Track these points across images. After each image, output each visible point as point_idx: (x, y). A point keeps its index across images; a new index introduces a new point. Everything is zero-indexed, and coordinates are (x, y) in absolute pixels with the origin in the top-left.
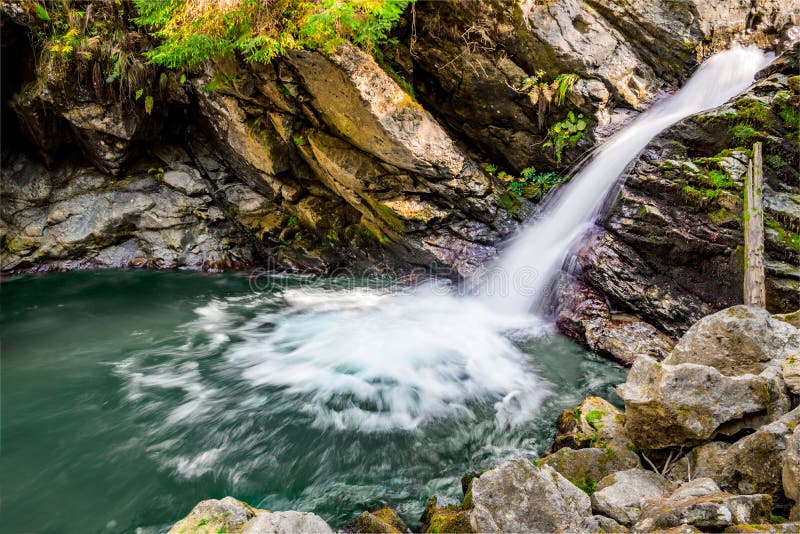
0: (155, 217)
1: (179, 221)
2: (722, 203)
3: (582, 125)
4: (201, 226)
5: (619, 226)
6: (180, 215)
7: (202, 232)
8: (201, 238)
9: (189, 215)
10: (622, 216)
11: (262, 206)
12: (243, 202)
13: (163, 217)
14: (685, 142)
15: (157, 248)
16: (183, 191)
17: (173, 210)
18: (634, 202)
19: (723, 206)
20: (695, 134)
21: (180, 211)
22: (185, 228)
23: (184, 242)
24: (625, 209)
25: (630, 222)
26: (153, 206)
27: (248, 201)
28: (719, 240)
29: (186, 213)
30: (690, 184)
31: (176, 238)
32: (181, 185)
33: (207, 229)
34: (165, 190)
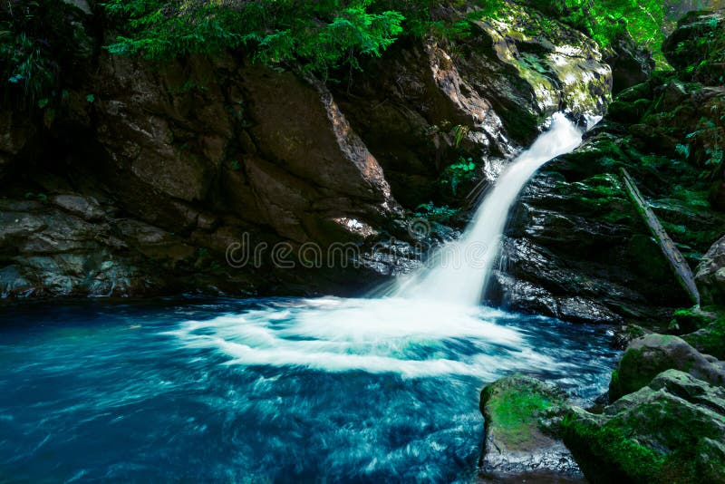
0: (48, 240)
1: (79, 245)
2: (613, 206)
3: (472, 166)
4: (104, 253)
5: (532, 232)
6: (81, 238)
7: (106, 259)
8: (106, 265)
9: (90, 240)
10: (533, 223)
11: (165, 238)
12: (141, 235)
13: (60, 239)
14: (563, 172)
15: (50, 274)
16: (80, 215)
17: (73, 232)
18: (541, 213)
19: (614, 209)
20: (569, 167)
21: (80, 235)
22: (87, 253)
23: (87, 268)
24: (534, 218)
25: (541, 228)
26: (44, 228)
27: (147, 234)
28: (617, 232)
29: (85, 238)
30: (585, 196)
31: (77, 262)
32: (78, 208)
33: (111, 256)
34: (58, 213)
